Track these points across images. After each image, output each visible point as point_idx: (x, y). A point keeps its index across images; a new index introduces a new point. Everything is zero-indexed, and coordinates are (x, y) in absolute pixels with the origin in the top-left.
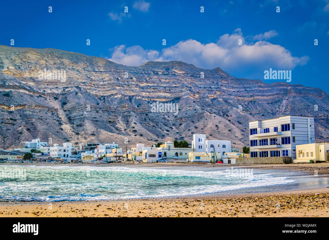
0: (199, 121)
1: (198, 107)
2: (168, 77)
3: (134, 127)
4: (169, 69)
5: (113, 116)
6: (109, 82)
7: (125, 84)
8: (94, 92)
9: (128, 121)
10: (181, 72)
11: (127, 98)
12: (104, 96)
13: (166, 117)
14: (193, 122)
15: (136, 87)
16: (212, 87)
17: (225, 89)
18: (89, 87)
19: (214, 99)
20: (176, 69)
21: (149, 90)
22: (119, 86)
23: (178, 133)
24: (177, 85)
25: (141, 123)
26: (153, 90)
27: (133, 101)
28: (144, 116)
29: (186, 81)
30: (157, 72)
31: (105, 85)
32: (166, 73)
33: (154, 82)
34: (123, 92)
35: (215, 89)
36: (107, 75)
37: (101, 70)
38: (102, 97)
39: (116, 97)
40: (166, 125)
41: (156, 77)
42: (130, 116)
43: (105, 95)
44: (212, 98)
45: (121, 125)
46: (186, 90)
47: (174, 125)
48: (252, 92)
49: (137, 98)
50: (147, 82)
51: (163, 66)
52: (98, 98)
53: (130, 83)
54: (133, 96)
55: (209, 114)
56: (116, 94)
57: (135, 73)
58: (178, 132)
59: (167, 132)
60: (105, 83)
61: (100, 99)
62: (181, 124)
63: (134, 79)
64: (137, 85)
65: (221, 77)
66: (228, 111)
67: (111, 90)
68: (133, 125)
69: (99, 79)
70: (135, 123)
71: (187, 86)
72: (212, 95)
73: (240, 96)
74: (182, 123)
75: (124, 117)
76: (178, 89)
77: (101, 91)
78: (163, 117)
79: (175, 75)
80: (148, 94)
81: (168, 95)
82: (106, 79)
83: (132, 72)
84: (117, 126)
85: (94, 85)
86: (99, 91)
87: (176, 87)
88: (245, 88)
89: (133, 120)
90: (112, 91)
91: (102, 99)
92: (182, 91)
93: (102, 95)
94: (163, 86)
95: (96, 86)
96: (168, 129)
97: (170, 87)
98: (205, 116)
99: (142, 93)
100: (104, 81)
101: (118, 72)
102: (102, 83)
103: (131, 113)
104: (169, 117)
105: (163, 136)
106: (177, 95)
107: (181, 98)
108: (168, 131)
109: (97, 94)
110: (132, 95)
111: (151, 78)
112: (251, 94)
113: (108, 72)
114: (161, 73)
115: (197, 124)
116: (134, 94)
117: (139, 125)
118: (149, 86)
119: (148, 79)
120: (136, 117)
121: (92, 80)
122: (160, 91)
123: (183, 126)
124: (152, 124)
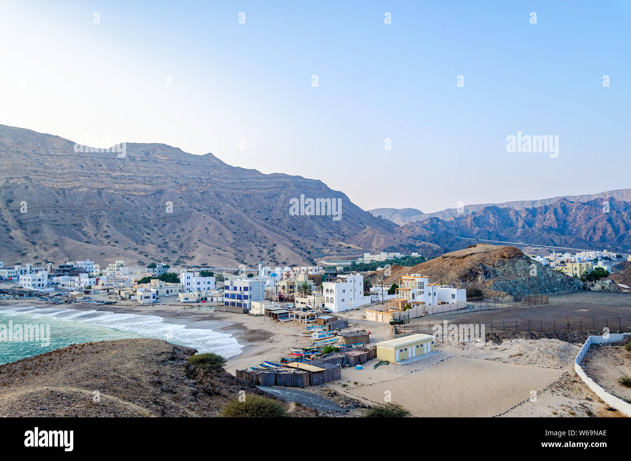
0: (186, 221)
1: (186, 204)
2: (148, 164)
3: (106, 232)
4: (149, 153)
5: (77, 217)
6: (71, 170)
7: (93, 173)
8: (50, 184)
9: (98, 223)
10: (165, 158)
11: (96, 191)
12: (64, 189)
13: (146, 215)
14: (179, 222)
15: (107, 177)
16: (202, 177)
17: (217, 180)
18: (43, 178)
19: (205, 192)
20: (158, 154)
21: (123, 181)
22: (85, 176)
23: (161, 236)
24: (160, 175)
25: (115, 226)
26: (129, 181)
27: (103, 195)
28: (118, 215)
29: (171, 169)
30: (134, 157)
31: (64, 174)
32: (145, 159)
33: (129, 171)
34: (89, 184)
35: (206, 181)
36: (67, 160)
37: (58, 154)
38: (61, 189)
39: (80, 190)
40: (146, 226)
41: (133, 164)
42: (100, 216)
43: (65, 187)
44: (202, 191)
45: (89, 229)
46: (171, 182)
47: (156, 225)
48: (248, 184)
49: (109, 191)
50: (121, 170)
51: (142, 149)
52: (56, 192)
53: (99, 172)
54: (103, 189)
55: (198, 213)
56: (80, 187)
57: (105, 158)
58: (161, 234)
59: (148, 236)
60: (65, 171)
61: (58, 193)
62: (164, 225)
63: (104, 166)
64: (108, 174)
65: (214, 166)
66: (220, 208)
67: (73, 181)
68: (105, 228)
69: (56, 166)
70: (108, 227)
71: (172, 177)
72: (203, 188)
73: (235, 189)
74: (166, 223)
75: (93, 217)
76: (160, 180)
77: (59, 182)
78: (142, 215)
79: (156, 161)
80: (122, 185)
81: (148, 187)
82: (66, 165)
83: (101, 156)
84: (84, 229)
85: (49, 174)
86: (57, 182)
87: (158, 177)
88: (240, 179)
89: (105, 222)
90: (75, 182)
91: (61, 192)
92: (165, 183)
93: (60, 187)
94: (142, 176)
95: (52, 176)
96: (150, 232)
97: (151, 178)
98: (194, 215)
99: (115, 184)
100: (62, 168)
101: (82, 157)
102: (60, 171)
103: (102, 212)
104: (149, 215)
105: (144, 241)
106: (159, 188)
107: (165, 192)
108: (148, 234)
109: (54, 186)
110: (101, 187)
111: (127, 166)
112: (247, 187)
113: (69, 157)
114: (140, 159)
115: (184, 225)
116: (104, 186)
117: (112, 227)
118: (123, 175)
119: (122, 167)
120: (108, 218)
121: (46, 167)
122: (137, 183)
123: (167, 227)
124: (128, 225)
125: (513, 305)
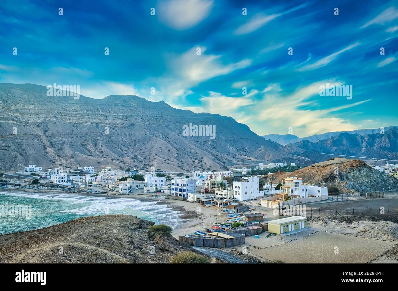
0: (148, 143)
1: (148, 132)
2: (126, 108)
3: (101, 149)
4: (126, 101)
5: (84, 140)
6: (80, 112)
7: (93, 114)
8: (69, 121)
9: (96, 144)
10: (135, 104)
11: (95, 124)
12: (77, 124)
13: (124, 139)
14: (144, 143)
15: (102, 116)
16: (158, 116)
17: (167, 117)
18: (64, 117)
19: (159, 125)
20: (131, 102)
21: (111, 118)
22: (89, 116)
23: (133, 152)
24: (133, 114)
25: (106, 146)
26: (114, 119)
27: (99, 127)
28: (108, 139)
29: (139, 111)
30: (117, 104)
31: (77, 114)
32: (124, 105)
33: (114, 112)
34: (91, 120)
35: (160, 118)
36: (78, 106)
37: (73, 102)
38: (75, 124)
39: (86, 124)
40: (124, 146)
41: (117, 108)
42: (97, 140)
43: (77, 122)
44: (158, 124)
45: (91, 147)
46: (139, 119)
47: (130, 145)
48: (186, 119)
49: (102, 125)
50: (109, 112)
51: (122, 99)
52: (72, 125)
53: (97, 113)
54: (99, 123)
55: (155, 137)
56: (86, 122)
57: (100, 104)
58: (133, 151)
59: (125, 152)
60: (77, 113)
61: (73, 126)
62: (135, 145)
63: (100, 109)
64: (102, 114)
65: (165, 109)
66: (169, 135)
67: (82, 119)
68: (100, 147)
69: (72, 109)
70: (102, 146)
71: (140, 116)
72: (158, 122)
73: (177, 123)
74: (136, 144)
75: (93, 140)
76: (132, 118)
77: (74, 119)
78: (122, 139)
79: (130, 106)
80: (110, 121)
81: (126, 122)
82: (78, 109)
83: (98, 103)
84: (88, 148)
85: (68, 114)
86: (72, 119)
87: (131, 116)
88: (181, 116)
89: (100, 143)
90: (83, 119)
91: (75, 125)
92: (136, 119)
93: (74, 122)
94: (122, 115)
95: (70, 116)
96: (126, 149)
97: (127, 116)
98: (152, 139)
99: (106, 120)
100: (76, 111)
101: (87, 104)
102: (74, 113)
103: (99, 137)
104: (126, 139)
105: (123, 155)
106: (132, 122)
107: (135, 125)
108: (126, 151)
109: (71, 122)
110: (98, 122)
111: (113, 109)
112: (185, 121)
113: (79, 104)
114: (120, 105)
115: (147, 145)
116: (100, 122)
117: (104, 146)
118: (111, 115)
119: (110, 110)
120: (102, 141)
121: (66, 111)
122: (119, 119)
123: (137, 146)
124: (114, 145)
125: (359, 198)
